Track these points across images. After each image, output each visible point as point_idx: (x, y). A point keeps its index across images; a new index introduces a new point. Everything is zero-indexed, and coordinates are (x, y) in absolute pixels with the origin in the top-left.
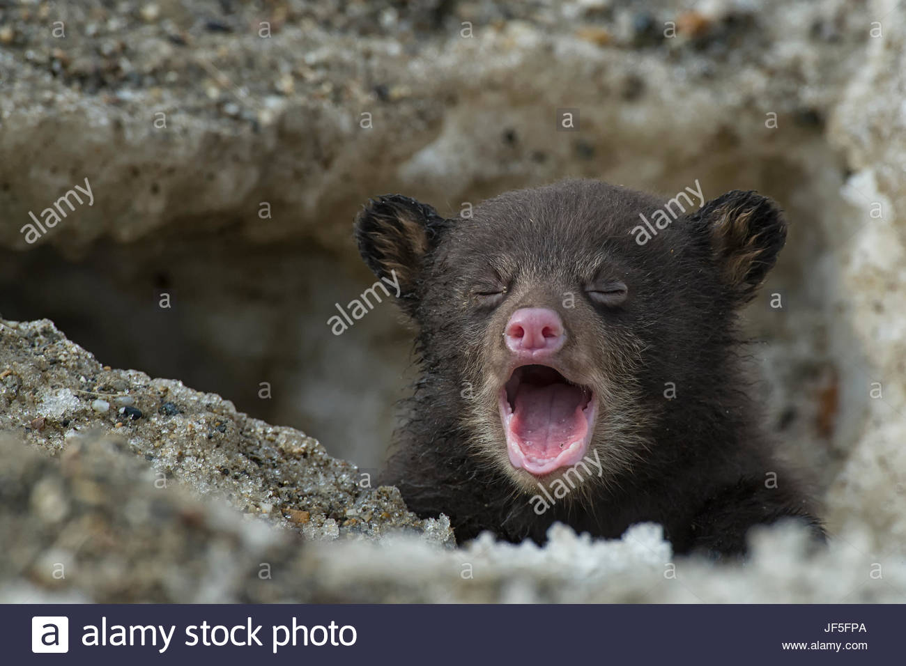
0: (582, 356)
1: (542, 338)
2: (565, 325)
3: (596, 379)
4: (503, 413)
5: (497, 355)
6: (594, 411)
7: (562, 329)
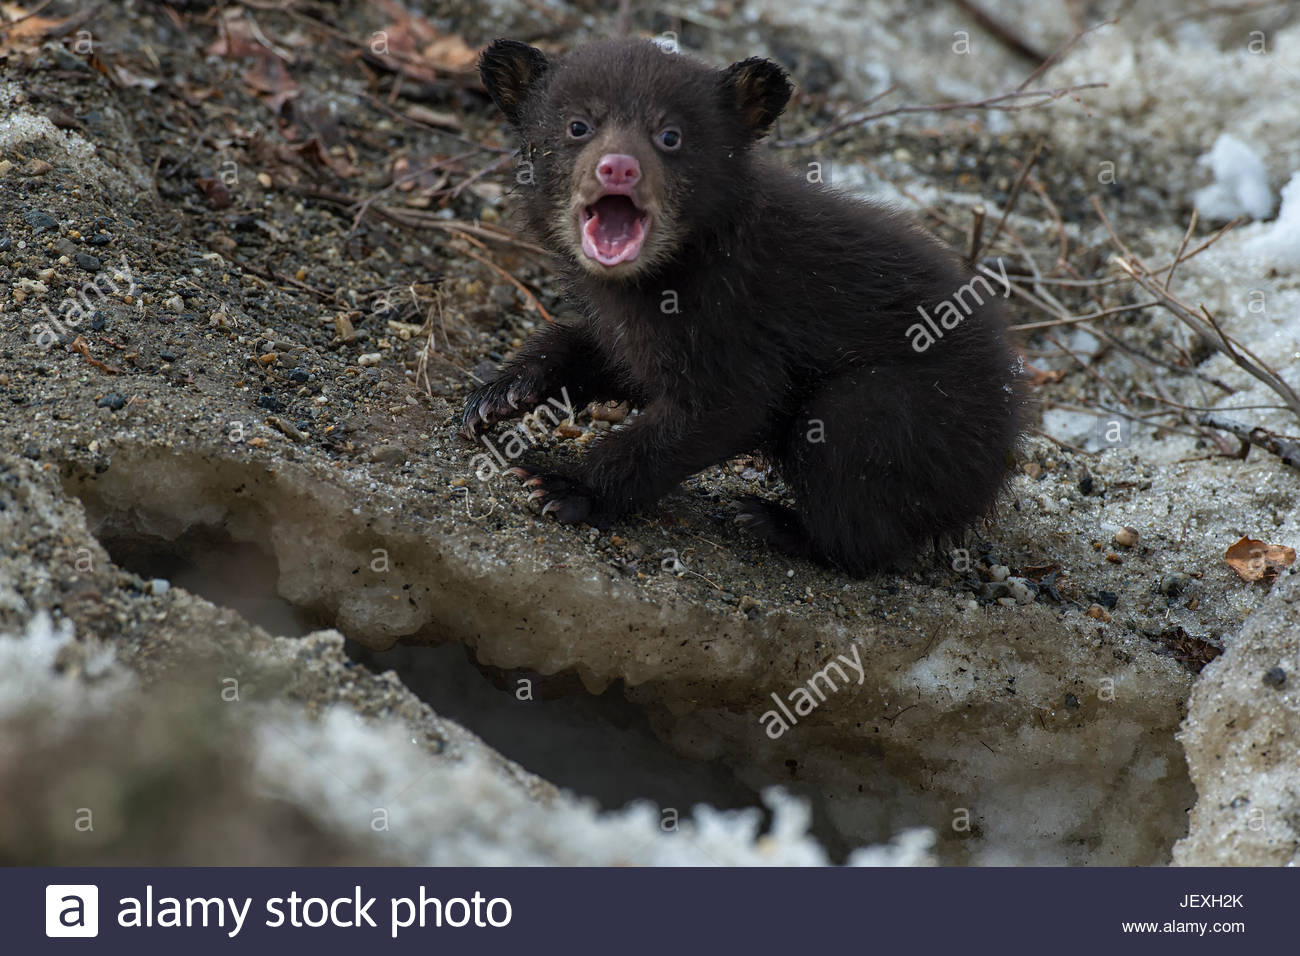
0: (647, 189)
1: (624, 178)
2: (641, 168)
3: (653, 206)
4: (581, 219)
5: (586, 183)
6: (648, 225)
7: (639, 171)
